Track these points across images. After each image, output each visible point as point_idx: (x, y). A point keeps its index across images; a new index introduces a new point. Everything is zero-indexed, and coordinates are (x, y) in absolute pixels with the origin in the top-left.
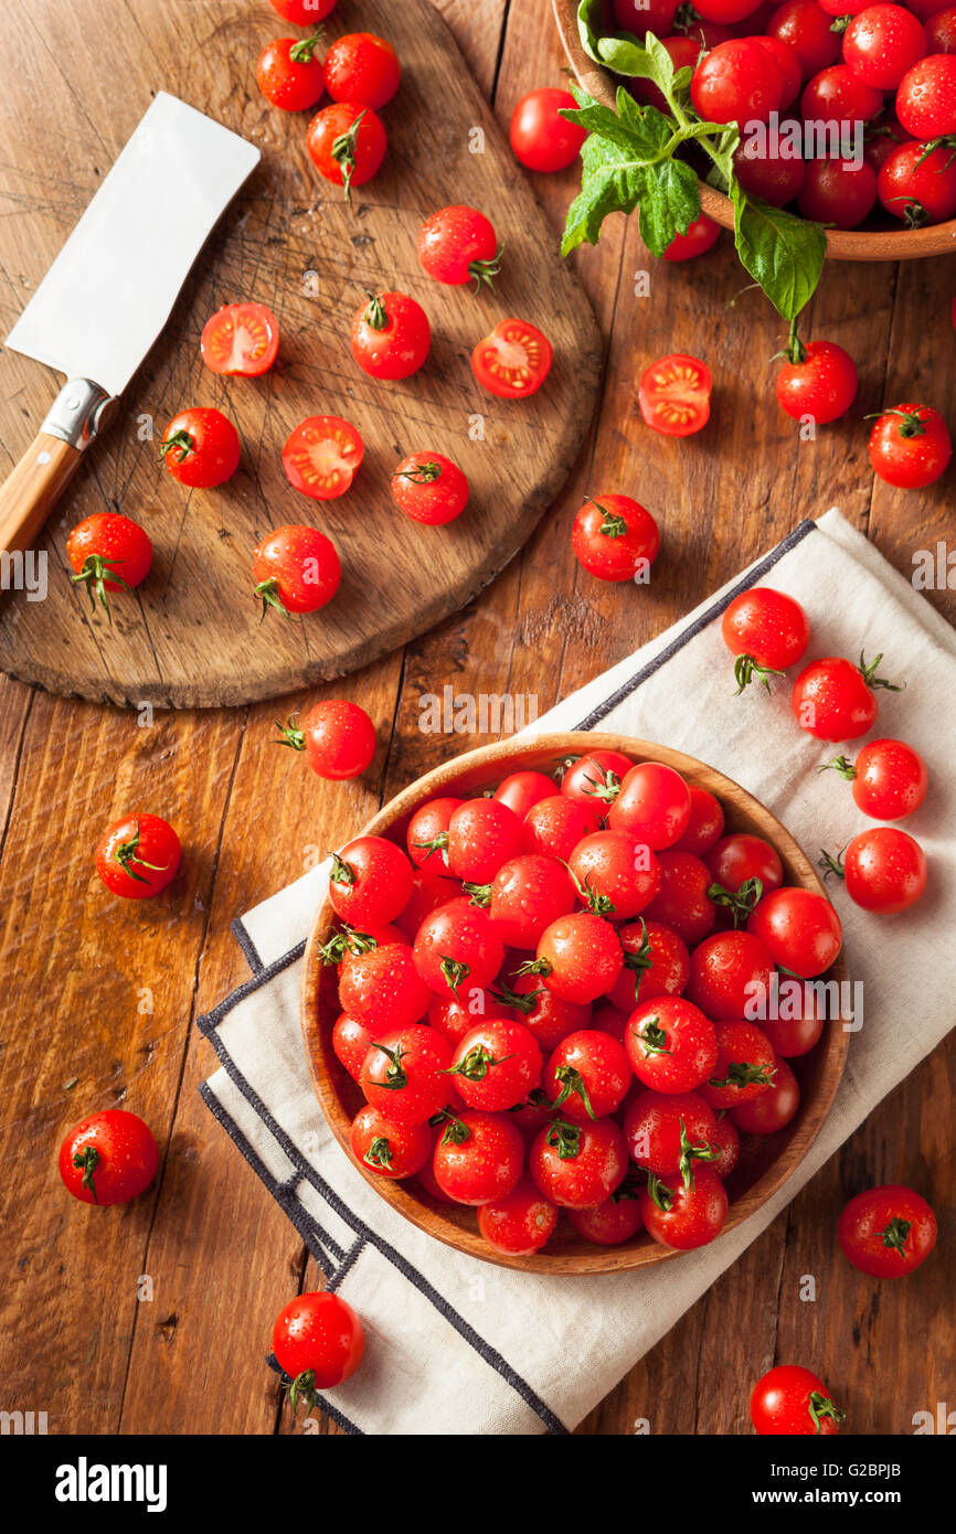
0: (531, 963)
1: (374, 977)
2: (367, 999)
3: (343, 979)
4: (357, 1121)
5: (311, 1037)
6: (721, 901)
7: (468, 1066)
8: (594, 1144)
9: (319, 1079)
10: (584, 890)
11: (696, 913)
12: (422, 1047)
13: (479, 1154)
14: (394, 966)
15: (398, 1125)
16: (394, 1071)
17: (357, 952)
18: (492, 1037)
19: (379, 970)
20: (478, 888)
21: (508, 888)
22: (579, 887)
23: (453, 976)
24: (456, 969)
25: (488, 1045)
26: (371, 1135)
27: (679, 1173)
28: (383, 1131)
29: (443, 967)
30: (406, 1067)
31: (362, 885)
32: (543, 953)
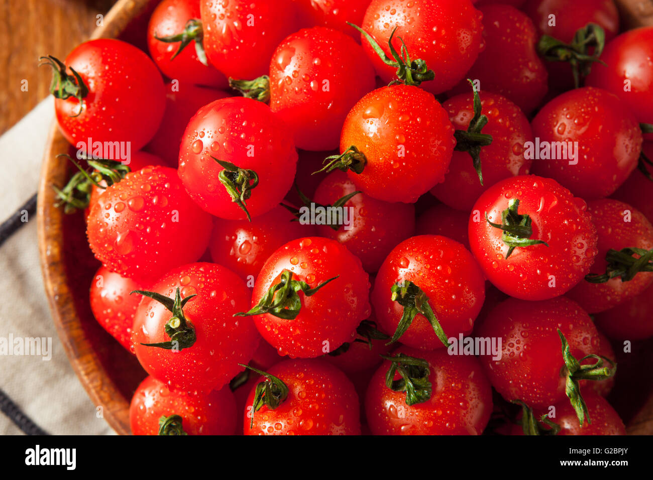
0: (336, 157)
1: (131, 208)
2: (125, 240)
3: (90, 220)
4: (136, 400)
5: (61, 304)
6: (556, 55)
7: (276, 301)
8: (448, 380)
9: (79, 356)
10: (388, 57)
11: (528, 74)
12: (208, 288)
13: (302, 417)
14: (155, 191)
15: (190, 396)
16: (177, 323)
17: (104, 184)
18: (301, 259)
19: (135, 198)
20: (248, 83)
21: (289, 71)
22: (382, 54)
23: (237, 187)
24: (240, 175)
25: (297, 270)
26: (157, 414)
27: (567, 399)
28: (172, 406)
29: (222, 177)
30: (191, 316)
31: (97, 100)
32: (349, 141)
